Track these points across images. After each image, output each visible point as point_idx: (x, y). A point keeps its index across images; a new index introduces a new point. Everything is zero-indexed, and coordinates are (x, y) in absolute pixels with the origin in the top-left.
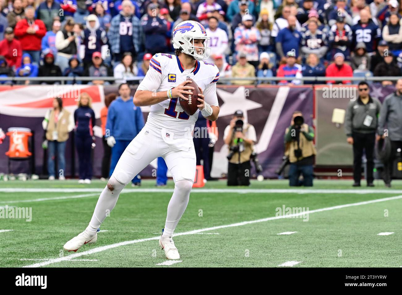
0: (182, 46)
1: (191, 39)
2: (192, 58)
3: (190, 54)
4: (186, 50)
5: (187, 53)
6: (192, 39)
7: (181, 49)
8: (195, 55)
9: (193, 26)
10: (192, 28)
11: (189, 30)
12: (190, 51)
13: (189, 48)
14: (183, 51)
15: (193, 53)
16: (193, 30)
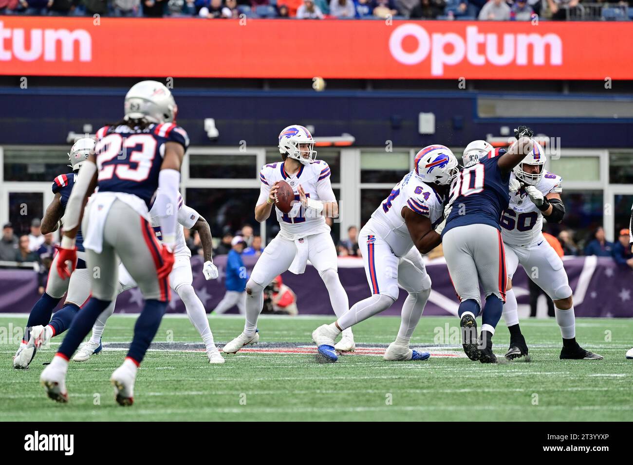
0: (288, 151)
1: (296, 144)
2: (299, 161)
3: (296, 158)
4: (292, 155)
5: (294, 157)
6: (298, 144)
7: (287, 154)
8: (302, 159)
9: (298, 131)
10: (297, 133)
11: (294, 135)
12: (296, 155)
13: (295, 152)
14: (289, 156)
15: (299, 157)
16: (298, 134)
